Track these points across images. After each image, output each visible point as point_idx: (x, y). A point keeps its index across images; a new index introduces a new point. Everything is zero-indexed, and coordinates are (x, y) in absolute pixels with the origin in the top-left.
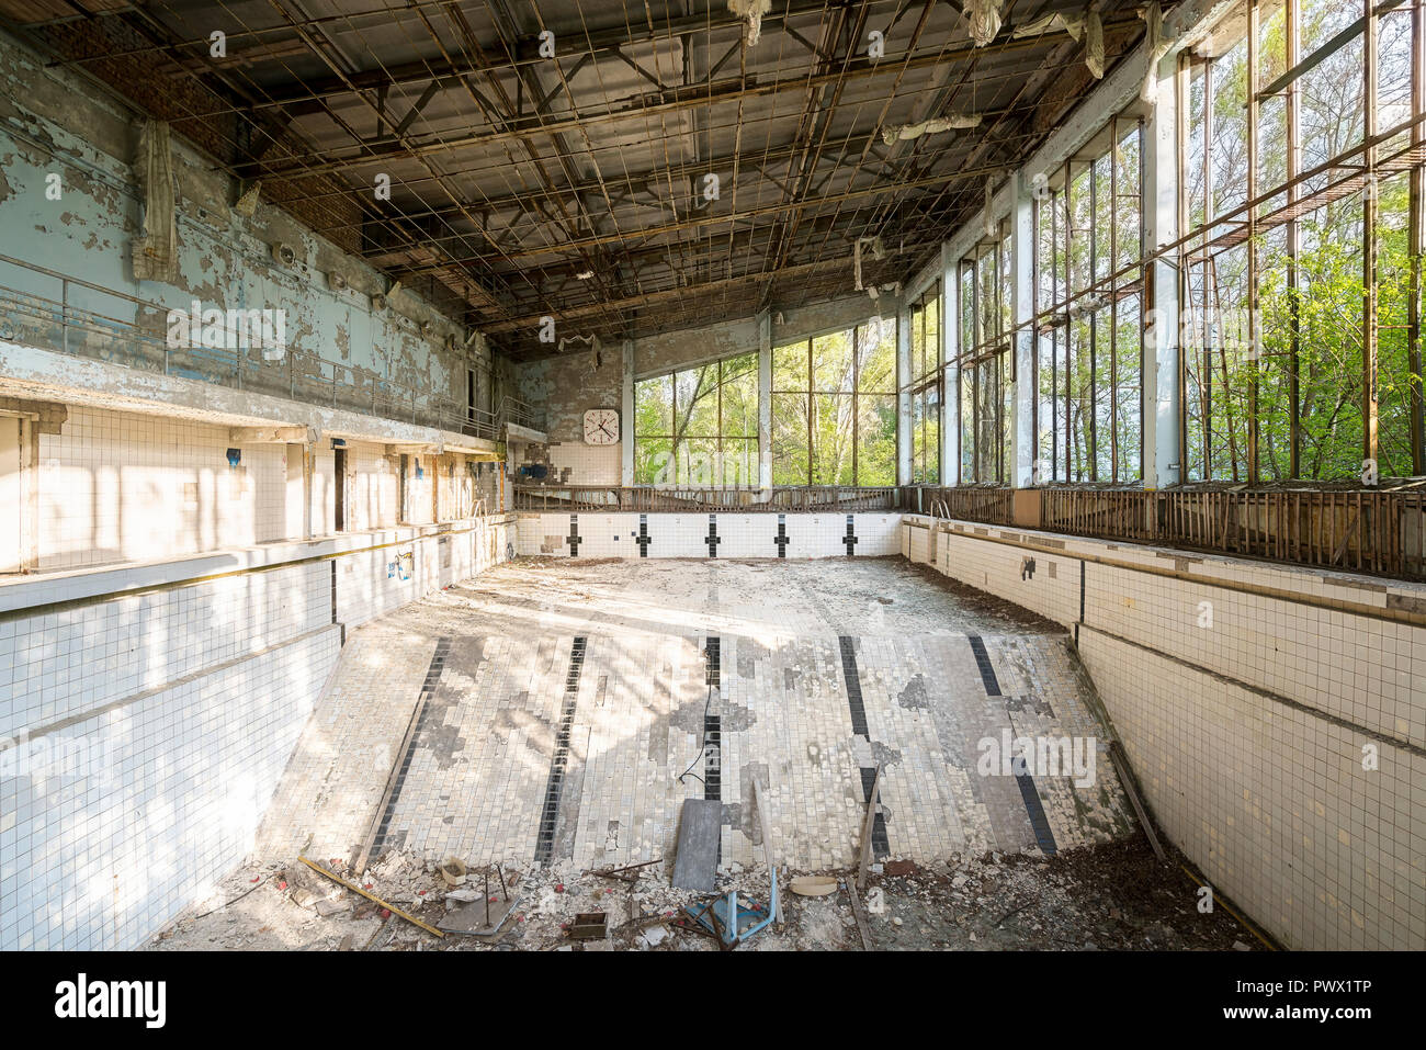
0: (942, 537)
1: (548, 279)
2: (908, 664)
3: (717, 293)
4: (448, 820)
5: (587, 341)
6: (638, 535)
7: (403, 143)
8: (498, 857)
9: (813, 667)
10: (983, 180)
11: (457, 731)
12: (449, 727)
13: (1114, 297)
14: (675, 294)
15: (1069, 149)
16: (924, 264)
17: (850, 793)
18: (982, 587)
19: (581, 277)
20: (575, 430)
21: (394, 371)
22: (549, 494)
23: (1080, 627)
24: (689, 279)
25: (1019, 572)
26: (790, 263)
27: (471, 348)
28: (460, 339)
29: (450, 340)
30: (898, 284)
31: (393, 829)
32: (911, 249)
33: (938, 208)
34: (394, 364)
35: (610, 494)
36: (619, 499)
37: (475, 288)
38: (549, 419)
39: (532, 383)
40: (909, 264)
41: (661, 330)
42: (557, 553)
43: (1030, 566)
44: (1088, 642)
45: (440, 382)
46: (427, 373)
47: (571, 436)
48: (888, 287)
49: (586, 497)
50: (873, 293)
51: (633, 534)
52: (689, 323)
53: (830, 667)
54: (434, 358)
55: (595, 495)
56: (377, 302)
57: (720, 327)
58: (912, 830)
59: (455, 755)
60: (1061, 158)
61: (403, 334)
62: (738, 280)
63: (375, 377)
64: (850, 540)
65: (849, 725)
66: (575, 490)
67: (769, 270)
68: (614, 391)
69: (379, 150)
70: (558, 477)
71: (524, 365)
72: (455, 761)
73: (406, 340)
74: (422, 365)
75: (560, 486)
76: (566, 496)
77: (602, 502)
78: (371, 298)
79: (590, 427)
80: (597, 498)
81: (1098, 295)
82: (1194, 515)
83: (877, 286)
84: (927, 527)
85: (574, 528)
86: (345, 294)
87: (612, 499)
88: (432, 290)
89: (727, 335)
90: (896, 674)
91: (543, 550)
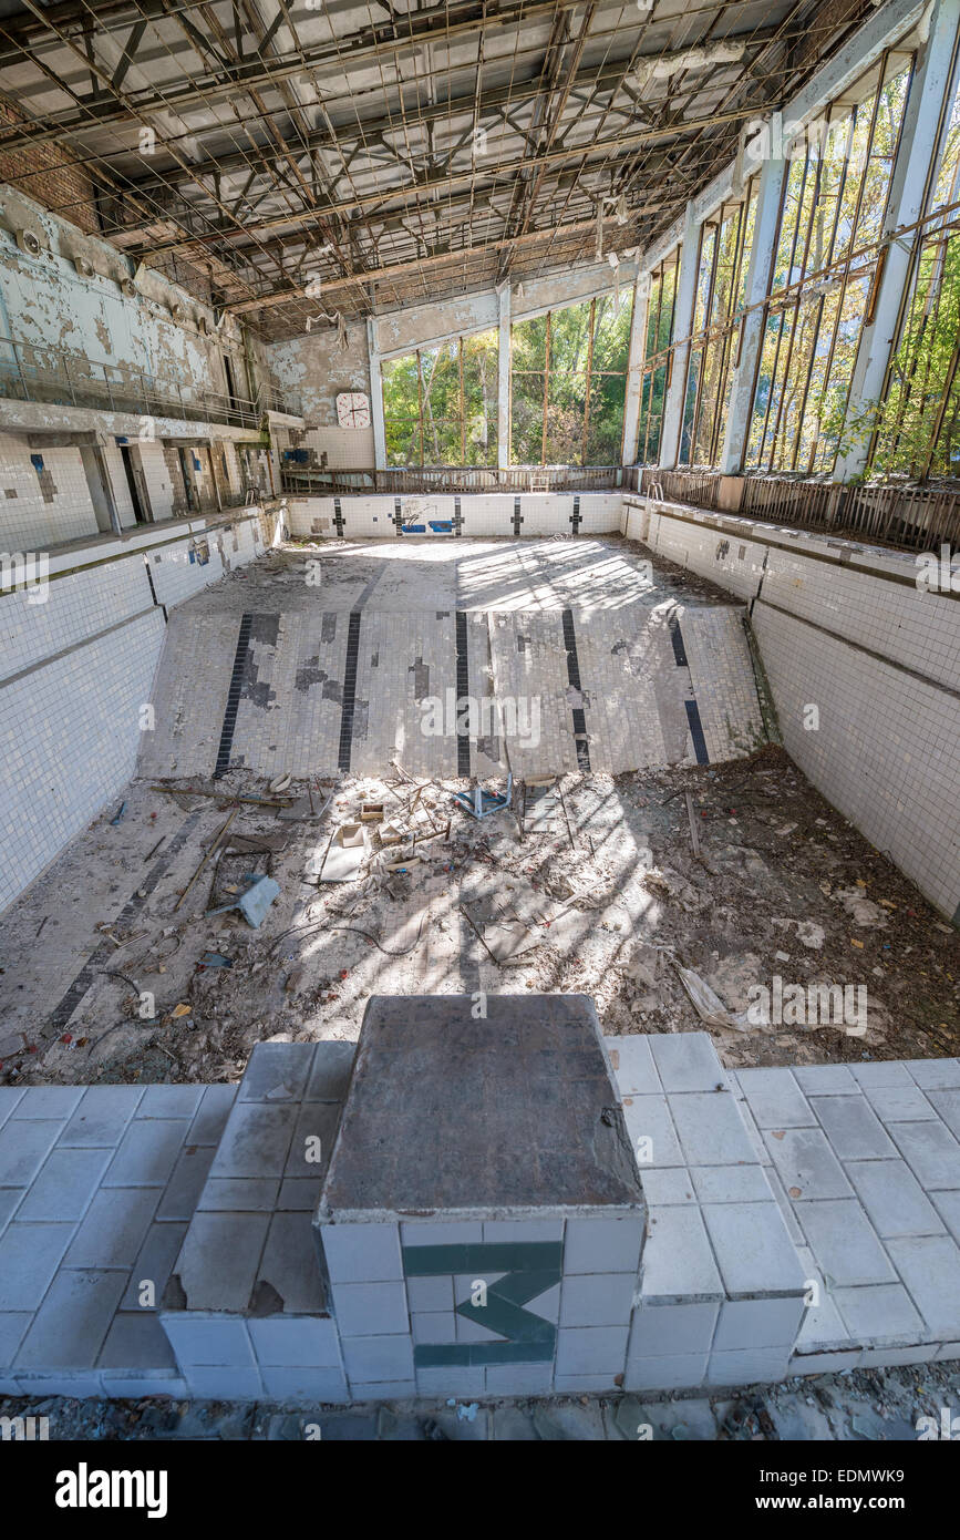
0: (655, 518)
1: (287, 251)
2: (615, 632)
3: (457, 264)
4: (273, 748)
5: (333, 319)
6: (394, 516)
7: (123, 102)
8: (312, 771)
9: (541, 635)
10: (739, 125)
11: (268, 686)
12: (261, 683)
13: (847, 278)
14: (414, 265)
15: (833, 92)
16: (666, 226)
17: (562, 727)
18: (685, 565)
19: (322, 250)
20: (329, 414)
21: (156, 364)
22: (312, 478)
23: (756, 602)
24: (429, 248)
25: (714, 553)
26: (532, 229)
27: (222, 334)
28: (210, 322)
29: (201, 324)
30: (638, 249)
31: (234, 754)
32: (655, 209)
33: (689, 160)
34: (155, 355)
35: (366, 477)
36: (375, 481)
37: (219, 266)
38: (304, 403)
39: (283, 365)
40: (653, 225)
41: (403, 306)
42: (325, 533)
43: (724, 548)
44: (761, 613)
45: (199, 370)
46: (185, 363)
47: (327, 420)
48: (628, 253)
49: (343, 480)
50: (613, 259)
51: (390, 515)
52: (429, 296)
53: (554, 634)
54: (190, 345)
55: (353, 477)
56: (126, 288)
57: (461, 301)
58: (607, 751)
59: (270, 703)
60: (822, 102)
61: (158, 321)
62: (477, 250)
63: (140, 371)
64: (576, 519)
65: (567, 678)
66: (334, 473)
67: (510, 237)
68: (362, 373)
69: (99, 112)
70: (318, 461)
71: (275, 346)
72: (270, 708)
73: (160, 327)
74: (180, 353)
75: (319, 470)
76: (326, 479)
77: (360, 485)
78: (120, 284)
79: (343, 411)
80: (354, 481)
81: (831, 278)
82: (868, 508)
83: (619, 251)
84: (643, 508)
85: (338, 511)
86: (95, 282)
87: (368, 481)
88: (175, 271)
89: (467, 310)
90: (606, 639)
91: (313, 531)
